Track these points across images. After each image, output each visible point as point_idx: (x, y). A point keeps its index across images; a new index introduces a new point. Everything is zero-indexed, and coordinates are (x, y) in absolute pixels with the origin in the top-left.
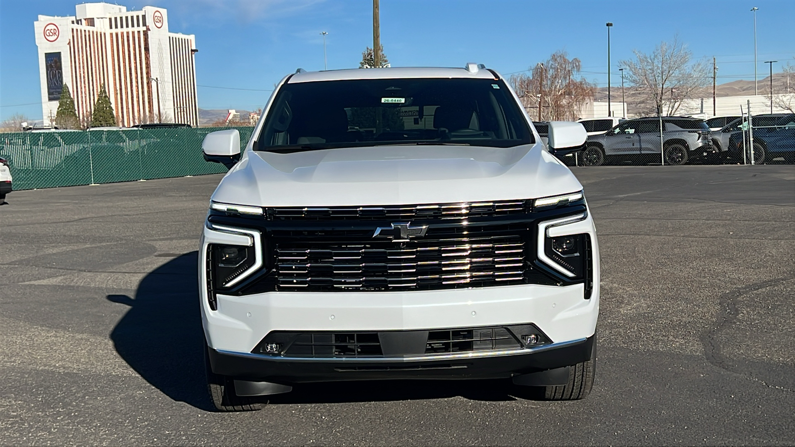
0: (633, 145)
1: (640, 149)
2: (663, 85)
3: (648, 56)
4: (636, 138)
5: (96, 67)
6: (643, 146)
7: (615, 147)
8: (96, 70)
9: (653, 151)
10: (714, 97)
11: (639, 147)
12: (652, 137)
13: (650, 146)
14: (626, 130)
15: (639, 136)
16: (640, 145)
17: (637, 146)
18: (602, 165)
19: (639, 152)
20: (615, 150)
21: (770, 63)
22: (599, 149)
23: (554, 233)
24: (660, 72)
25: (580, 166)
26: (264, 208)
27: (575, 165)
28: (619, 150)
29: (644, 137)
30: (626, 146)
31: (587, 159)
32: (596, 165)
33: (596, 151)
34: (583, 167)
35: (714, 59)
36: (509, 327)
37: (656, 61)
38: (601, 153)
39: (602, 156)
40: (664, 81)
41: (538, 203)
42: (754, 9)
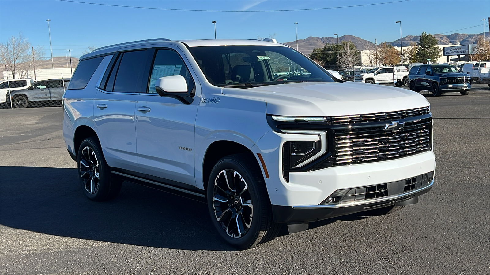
0: (46, 95)
1: (51, 97)
2: (15, 61)
3: (4, 44)
4: (47, 91)
6: (52, 95)
7: (34, 96)
9: (59, 98)
10: (34, 70)
11: (50, 96)
12: (58, 90)
13: (56, 96)
14: (38, 87)
15: (49, 90)
16: (50, 95)
17: (48, 95)
18: (27, 107)
19: (50, 99)
20: (35, 98)
21: (69, 51)
22: (24, 98)
24: (13, 54)
25: (14, 108)
26: (326, 117)
27: (11, 108)
28: (37, 98)
29: (52, 90)
30: (41, 96)
31: (17, 104)
32: (23, 108)
33: (22, 99)
34: (15, 109)
35: (33, 47)
37: (9, 48)
38: (26, 100)
39: (27, 102)
40: (15, 59)
42: (48, 20)
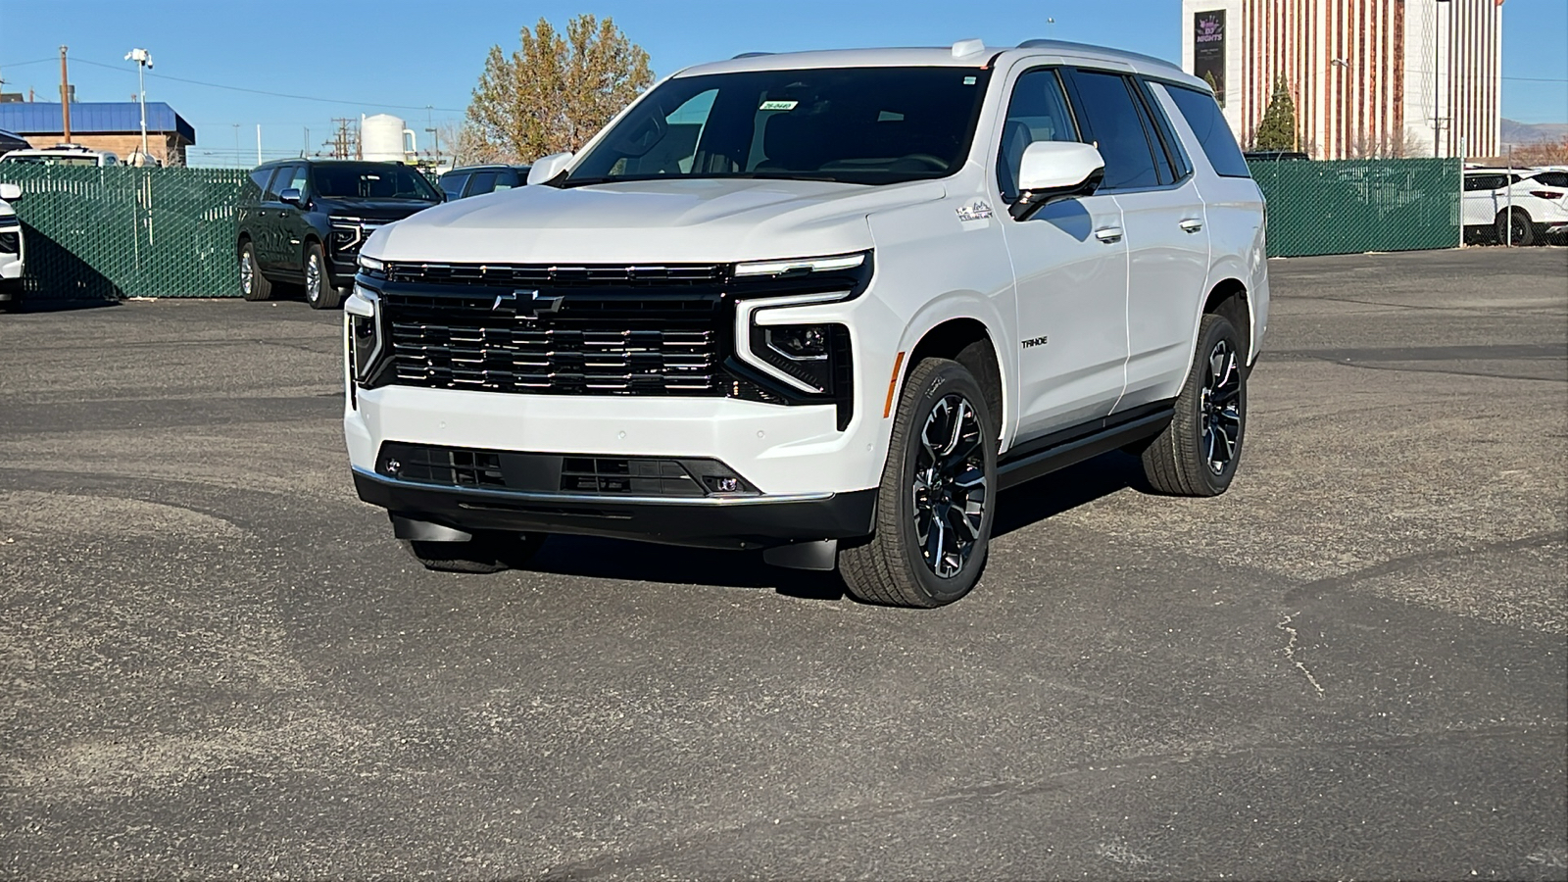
5: (1292, 39)
8: (1292, 45)
23: (764, 318)
26: (386, 263)
36: (680, 461)
41: (740, 270)
